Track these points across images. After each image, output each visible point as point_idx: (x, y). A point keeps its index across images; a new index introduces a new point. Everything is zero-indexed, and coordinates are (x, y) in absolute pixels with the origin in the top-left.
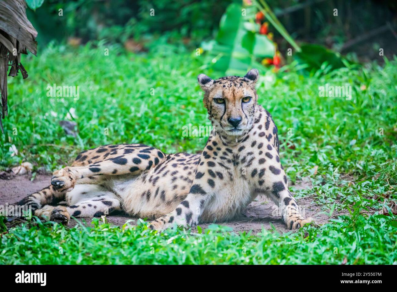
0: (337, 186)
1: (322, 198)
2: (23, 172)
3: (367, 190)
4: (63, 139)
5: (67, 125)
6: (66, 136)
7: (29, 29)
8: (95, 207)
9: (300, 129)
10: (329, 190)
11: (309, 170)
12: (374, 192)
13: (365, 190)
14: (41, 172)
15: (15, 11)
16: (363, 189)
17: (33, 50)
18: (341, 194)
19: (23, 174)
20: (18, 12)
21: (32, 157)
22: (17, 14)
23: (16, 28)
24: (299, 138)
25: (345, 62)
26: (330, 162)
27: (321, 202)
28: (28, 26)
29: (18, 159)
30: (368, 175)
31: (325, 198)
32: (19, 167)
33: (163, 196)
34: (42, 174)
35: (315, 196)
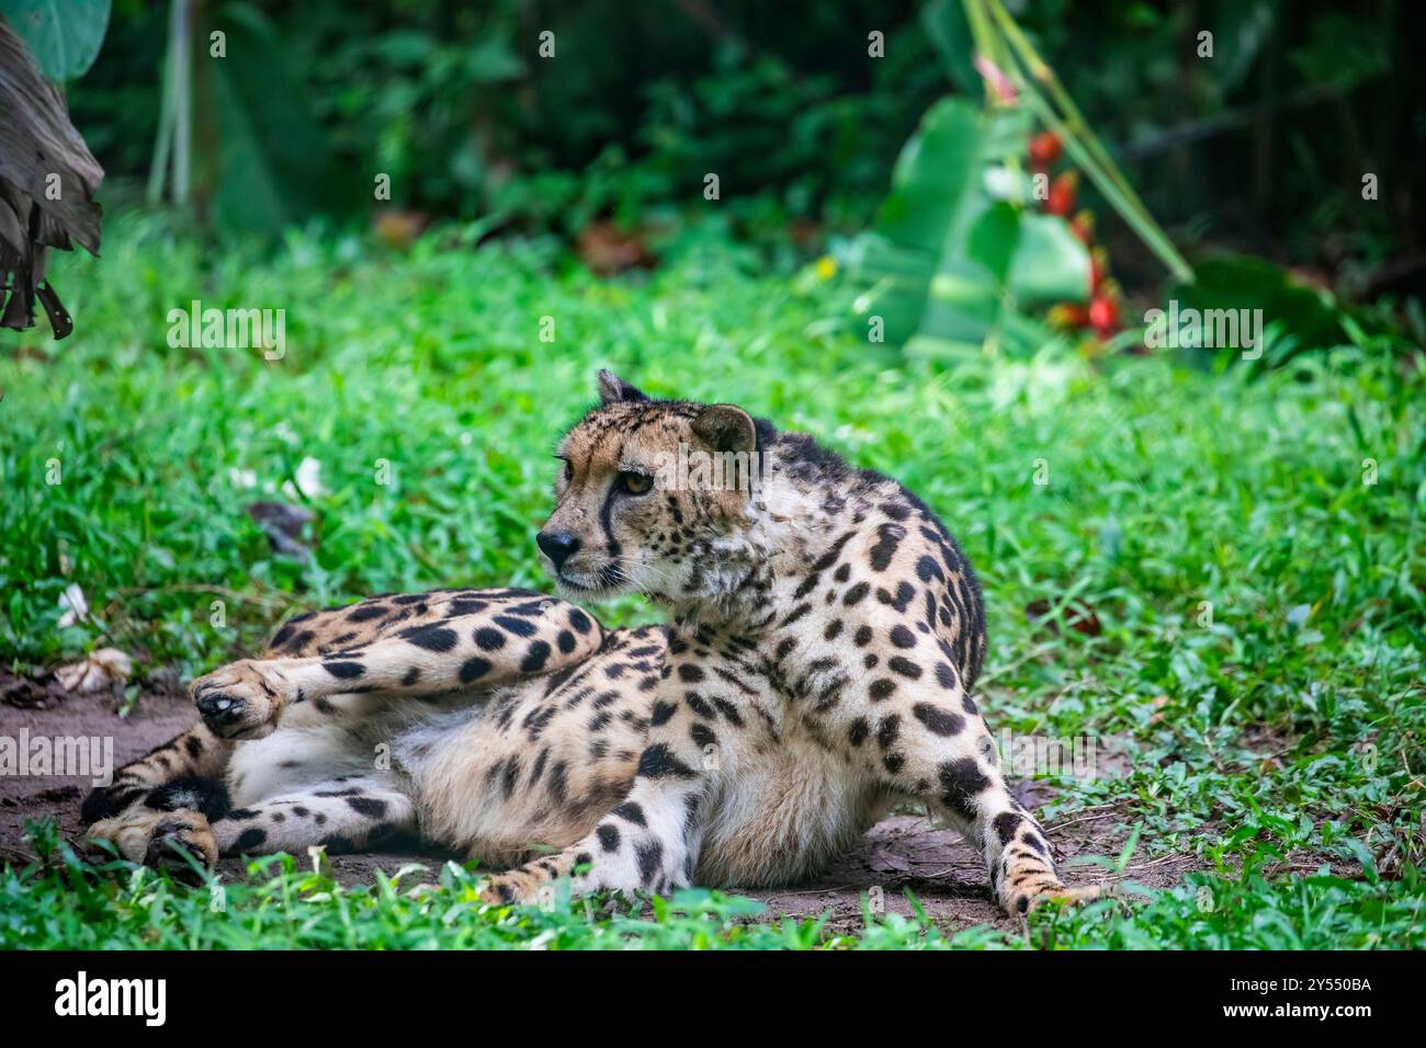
0: (1219, 772)
1: (1157, 810)
2: (94, 684)
3: (1326, 789)
4: (260, 568)
5: (279, 519)
6: (270, 558)
7: (75, 156)
8: (320, 819)
9: (1127, 563)
10: (1186, 784)
11: (1134, 711)
12: (1347, 799)
13: (1314, 790)
14: (160, 687)
15: (24, 89)
16: (1312, 785)
17: (84, 235)
18: (1229, 802)
19: (94, 692)
20: (35, 94)
21: (134, 630)
22: (30, 101)
23: (27, 152)
24: (1118, 593)
25: (1352, 329)
26: (1212, 685)
27: (1152, 828)
28: (71, 148)
29: (80, 637)
30: (1336, 735)
31: (1168, 814)
32: (82, 668)
33: (558, 785)
34: (162, 694)
35: (1134, 804)
